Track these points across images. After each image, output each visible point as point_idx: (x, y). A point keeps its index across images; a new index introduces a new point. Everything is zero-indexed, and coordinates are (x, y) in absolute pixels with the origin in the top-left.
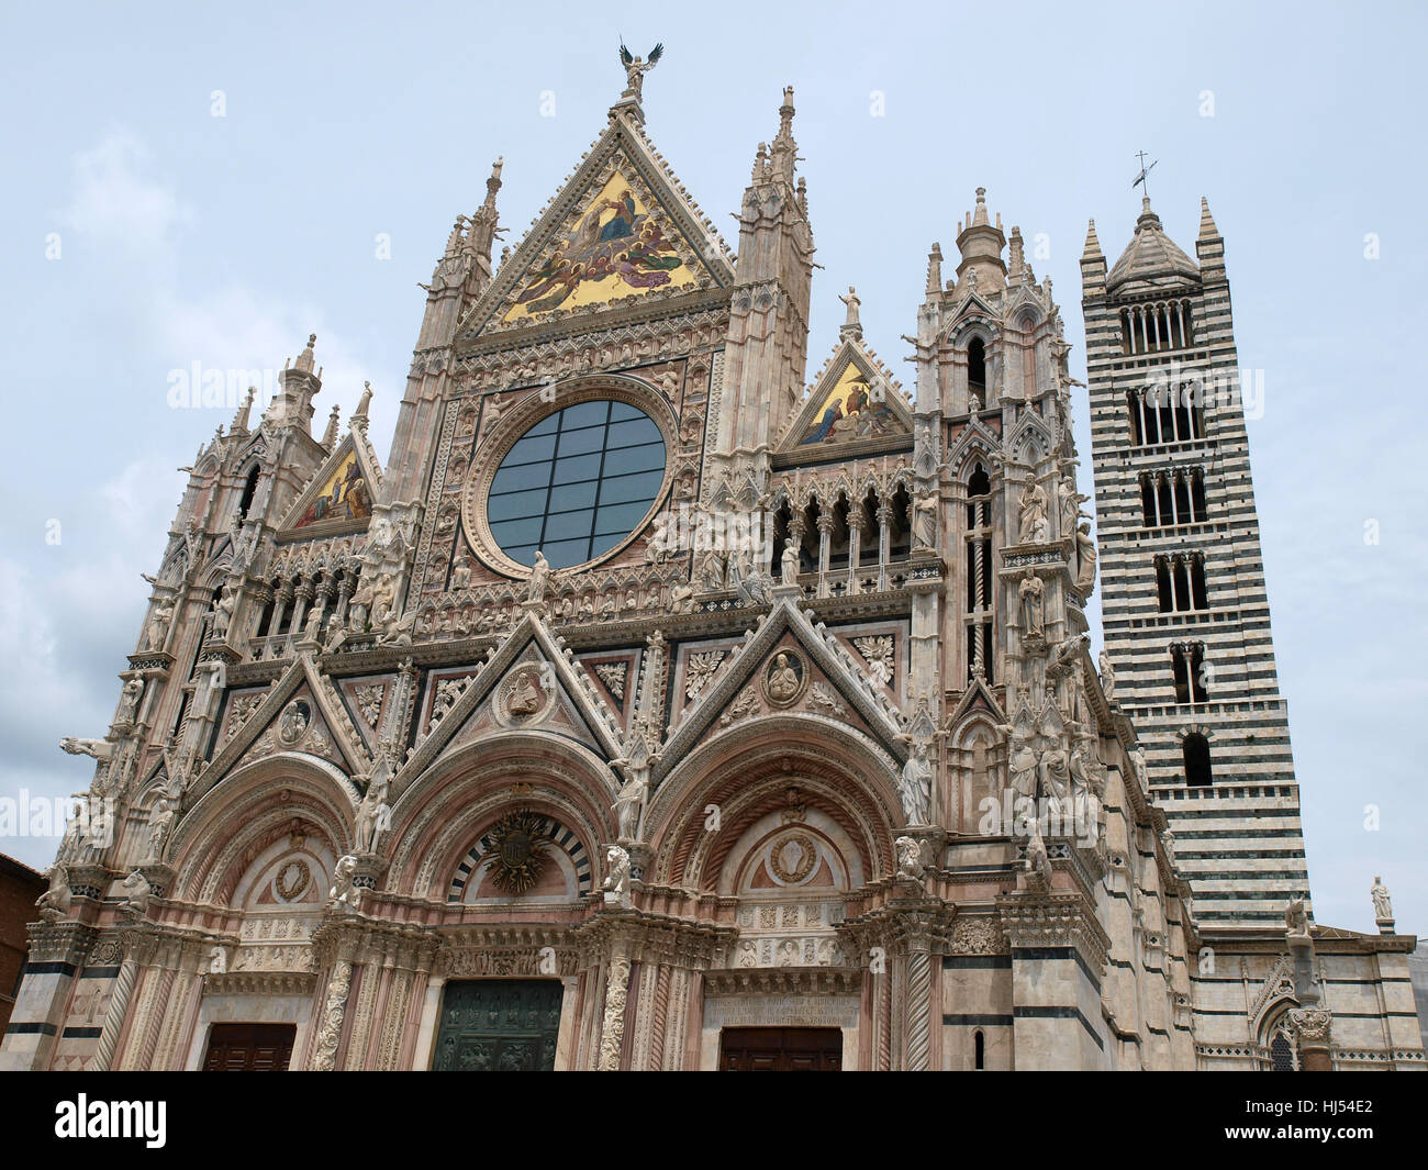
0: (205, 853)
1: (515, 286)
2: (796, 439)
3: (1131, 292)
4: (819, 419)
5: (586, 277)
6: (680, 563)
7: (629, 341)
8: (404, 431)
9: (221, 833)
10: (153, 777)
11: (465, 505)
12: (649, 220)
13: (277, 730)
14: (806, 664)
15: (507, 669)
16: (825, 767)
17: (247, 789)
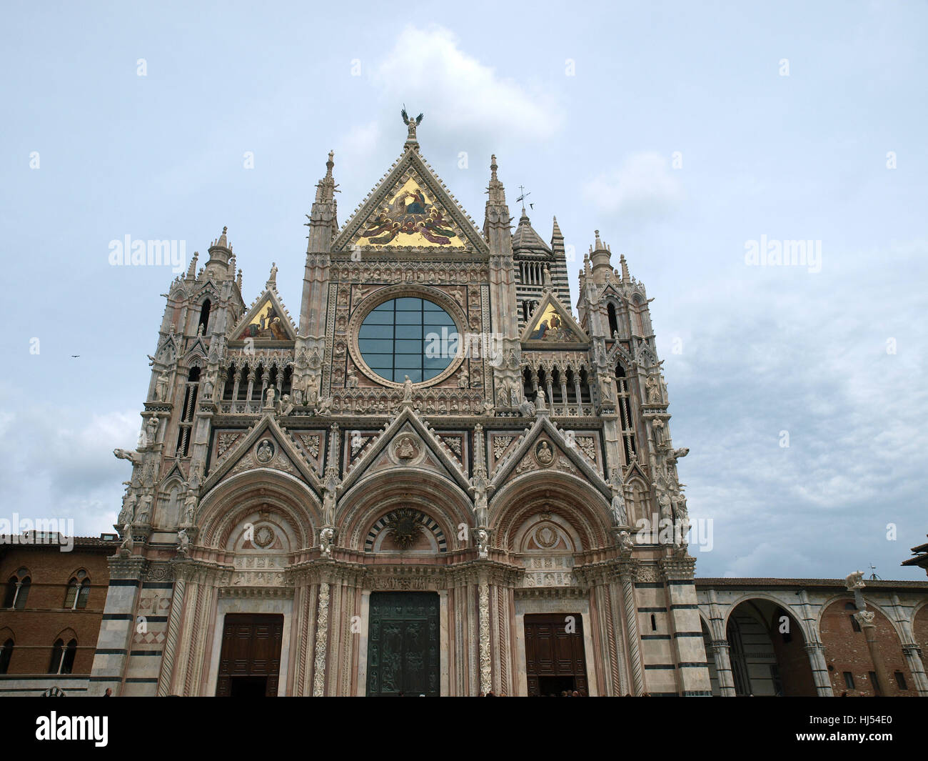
0: (213, 520)
1: (361, 226)
2: (528, 337)
3: (523, 254)
4: (538, 328)
5: (402, 231)
6: (480, 390)
7: (432, 270)
8: (308, 296)
9: (222, 510)
10: (170, 475)
11: (349, 343)
12: (434, 208)
13: (253, 454)
14: (554, 447)
15: (394, 435)
16: (566, 495)
17: (238, 486)
